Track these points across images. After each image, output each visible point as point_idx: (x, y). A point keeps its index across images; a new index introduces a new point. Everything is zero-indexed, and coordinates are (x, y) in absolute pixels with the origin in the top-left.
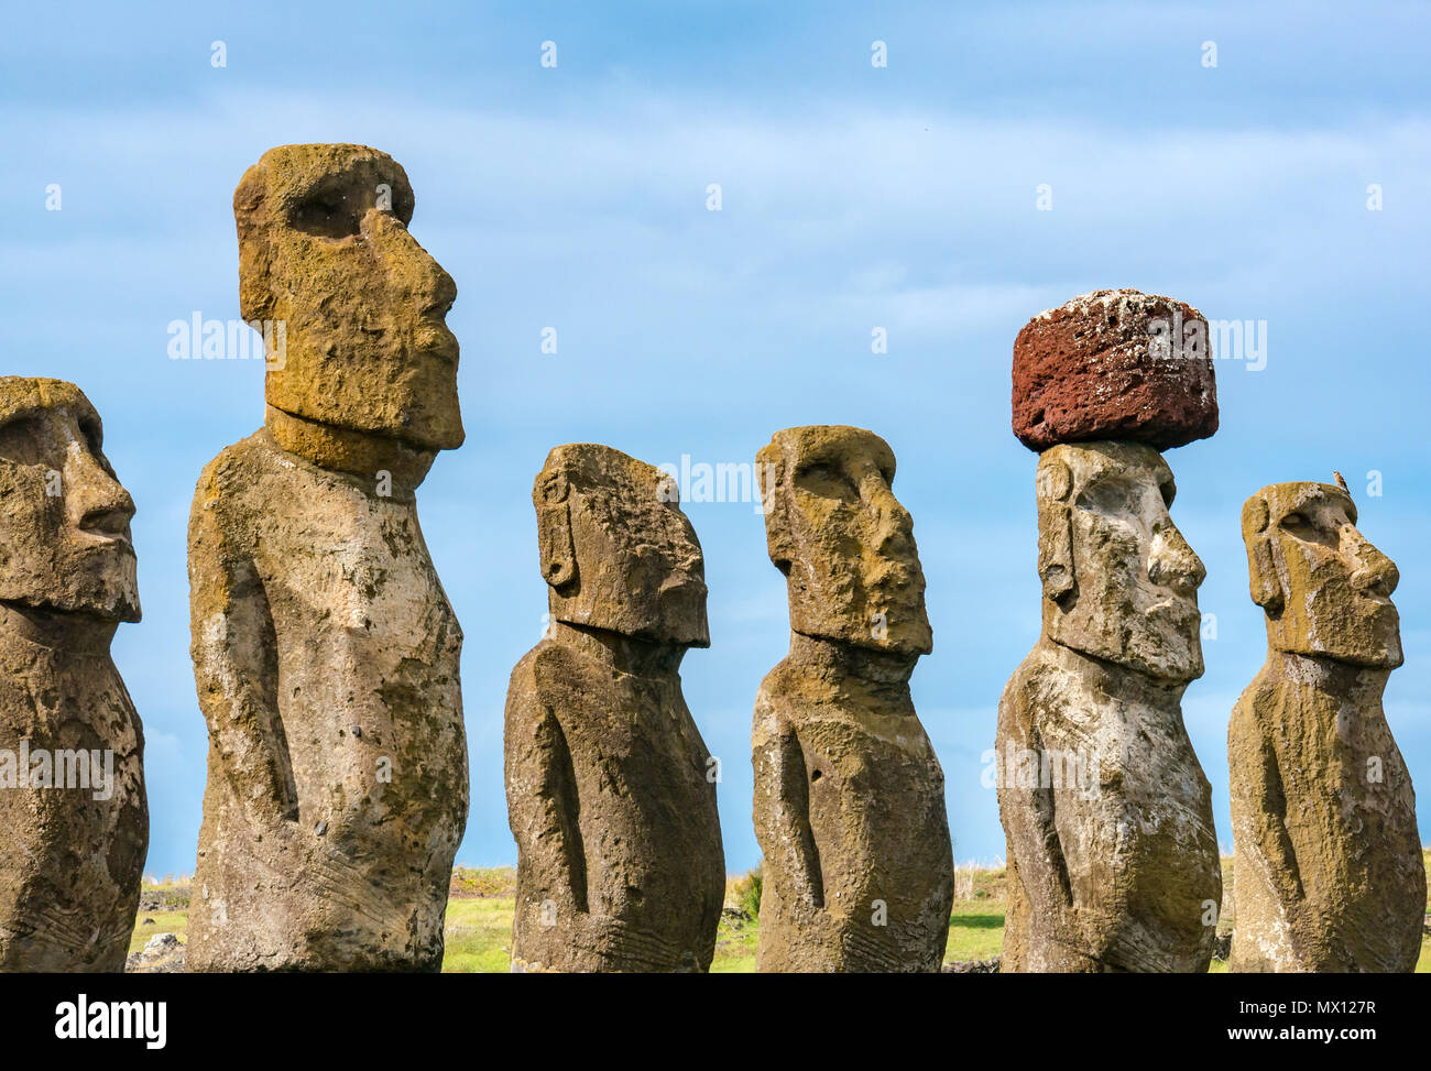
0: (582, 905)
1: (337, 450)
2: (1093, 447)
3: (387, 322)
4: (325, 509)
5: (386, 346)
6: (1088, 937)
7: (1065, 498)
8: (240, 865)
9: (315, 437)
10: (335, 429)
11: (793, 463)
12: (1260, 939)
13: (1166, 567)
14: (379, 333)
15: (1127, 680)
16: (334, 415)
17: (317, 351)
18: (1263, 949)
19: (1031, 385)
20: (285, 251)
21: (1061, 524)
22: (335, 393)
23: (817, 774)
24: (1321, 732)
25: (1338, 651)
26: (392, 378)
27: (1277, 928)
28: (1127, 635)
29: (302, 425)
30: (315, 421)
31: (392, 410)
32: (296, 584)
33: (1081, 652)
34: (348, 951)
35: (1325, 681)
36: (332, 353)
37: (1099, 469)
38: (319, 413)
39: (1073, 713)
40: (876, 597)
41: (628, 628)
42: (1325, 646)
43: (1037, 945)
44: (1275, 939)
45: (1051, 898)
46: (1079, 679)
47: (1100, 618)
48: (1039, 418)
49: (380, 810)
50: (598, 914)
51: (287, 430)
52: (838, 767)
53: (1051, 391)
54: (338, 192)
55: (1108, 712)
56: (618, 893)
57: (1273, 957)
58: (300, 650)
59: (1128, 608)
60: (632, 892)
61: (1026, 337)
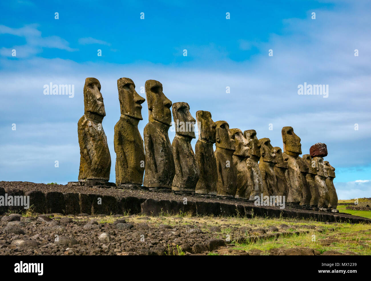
1: (293, 154)
3: (297, 143)
7: (317, 162)
9: (291, 153)
10: (293, 152)
11: (306, 158)
13: (326, 168)
14: (296, 144)
15: (323, 178)
16: (293, 151)
17: (291, 145)
20: (287, 136)
21: (317, 164)
24: (330, 184)
25: (331, 176)
26: (298, 148)
28: (324, 174)
29: (290, 152)
30: (291, 152)
31: (298, 151)
32: (291, 167)
33: (319, 176)
34: (297, 201)
36: (293, 146)
37: (320, 159)
38: (292, 151)
39: (319, 181)
40: (314, 170)
41: (305, 172)
46: (319, 178)
47: (321, 172)
48: (314, 154)
50: (304, 198)
51: (288, 153)
53: (315, 152)
55: (322, 181)
58: (291, 173)
59: (324, 172)
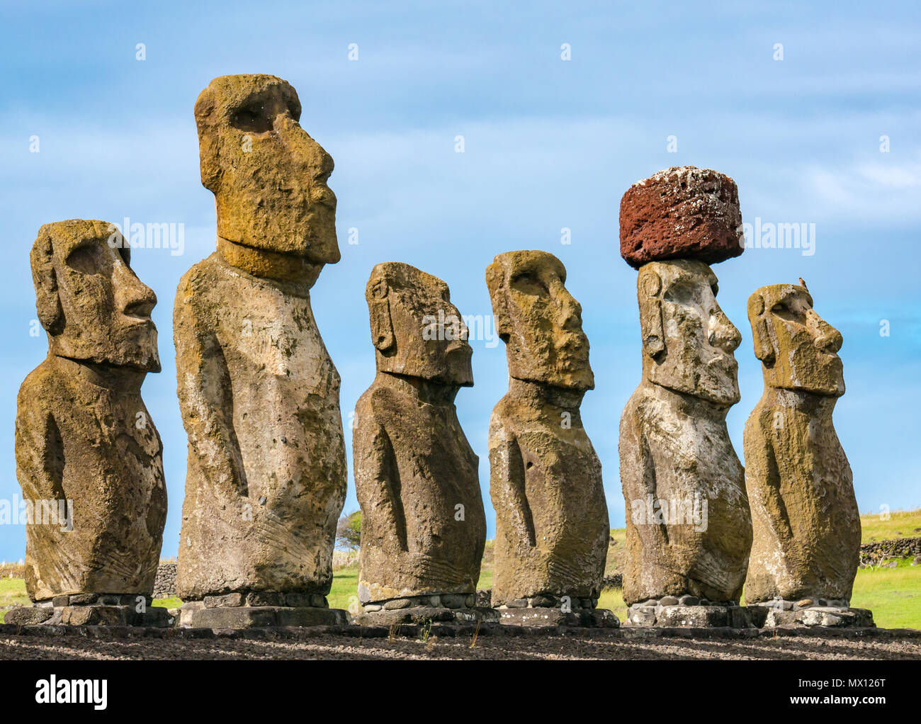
0: (404, 547)
1: (265, 265)
2: (672, 262)
3: (294, 184)
4: (258, 302)
5: (294, 199)
6: (679, 562)
7: (657, 295)
8: (211, 525)
9: (251, 257)
10: (265, 252)
11: (509, 274)
12: (766, 562)
13: (719, 335)
14: (289, 191)
15: (697, 405)
16: (264, 243)
17: (251, 203)
18: (768, 569)
19: (633, 226)
20: (228, 141)
21: (655, 310)
22: (264, 230)
23: (530, 464)
24: (800, 435)
25: (809, 386)
26: (299, 219)
27: (776, 556)
28: (698, 377)
29: (243, 250)
30: (252, 247)
31: (299, 239)
32: (243, 349)
33: (669, 389)
34: (280, 576)
35: (801, 404)
36: (261, 205)
37: (677, 276)
38: (254, 242)
39: (666, 426)
40: (562, 355)
41: (428, 375)
42: (801, 384)
43: (646, 569)
44: (775, 562)
45: (655, 539)
46: (668, 405)
47: (681, 367)
48: (639, 246)
49: (299, 488)
50: (415, 552)
51: (233, 253)
52: (543, 460)
53: (646, 229)
54: (259, 104)
55: (687, 425)
56: (426, 539)
57: (774, 573)
58: (246, 390)
59: (697, 361)
60: (434, 537)
61: (630, 196)
